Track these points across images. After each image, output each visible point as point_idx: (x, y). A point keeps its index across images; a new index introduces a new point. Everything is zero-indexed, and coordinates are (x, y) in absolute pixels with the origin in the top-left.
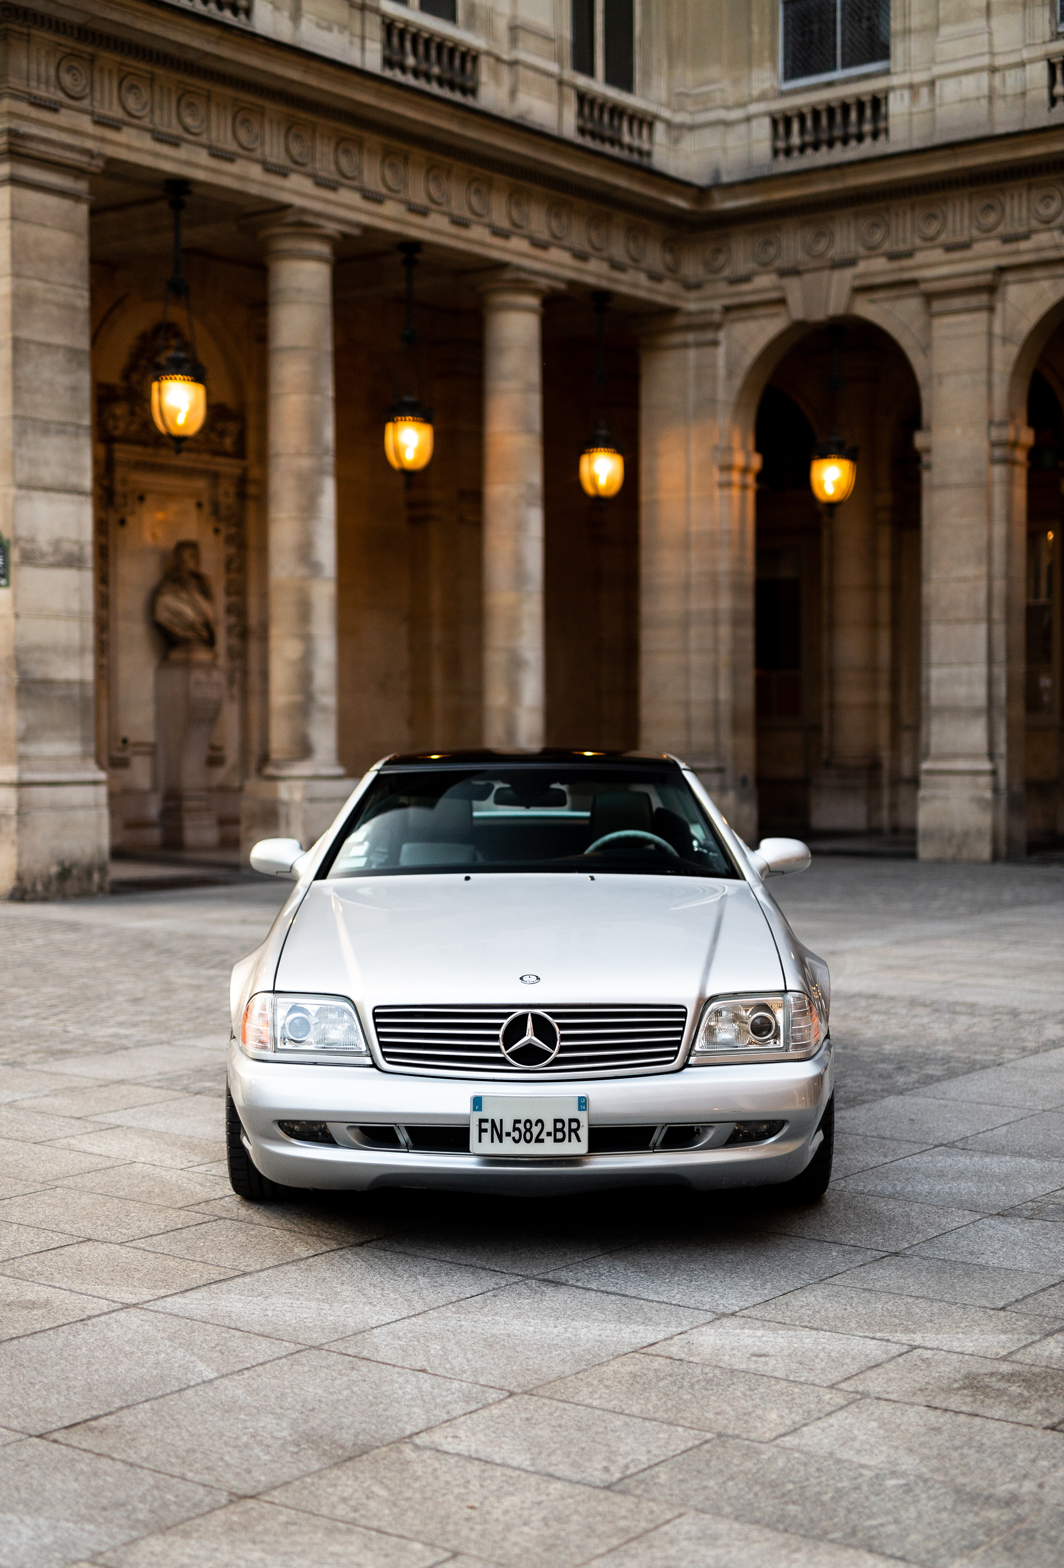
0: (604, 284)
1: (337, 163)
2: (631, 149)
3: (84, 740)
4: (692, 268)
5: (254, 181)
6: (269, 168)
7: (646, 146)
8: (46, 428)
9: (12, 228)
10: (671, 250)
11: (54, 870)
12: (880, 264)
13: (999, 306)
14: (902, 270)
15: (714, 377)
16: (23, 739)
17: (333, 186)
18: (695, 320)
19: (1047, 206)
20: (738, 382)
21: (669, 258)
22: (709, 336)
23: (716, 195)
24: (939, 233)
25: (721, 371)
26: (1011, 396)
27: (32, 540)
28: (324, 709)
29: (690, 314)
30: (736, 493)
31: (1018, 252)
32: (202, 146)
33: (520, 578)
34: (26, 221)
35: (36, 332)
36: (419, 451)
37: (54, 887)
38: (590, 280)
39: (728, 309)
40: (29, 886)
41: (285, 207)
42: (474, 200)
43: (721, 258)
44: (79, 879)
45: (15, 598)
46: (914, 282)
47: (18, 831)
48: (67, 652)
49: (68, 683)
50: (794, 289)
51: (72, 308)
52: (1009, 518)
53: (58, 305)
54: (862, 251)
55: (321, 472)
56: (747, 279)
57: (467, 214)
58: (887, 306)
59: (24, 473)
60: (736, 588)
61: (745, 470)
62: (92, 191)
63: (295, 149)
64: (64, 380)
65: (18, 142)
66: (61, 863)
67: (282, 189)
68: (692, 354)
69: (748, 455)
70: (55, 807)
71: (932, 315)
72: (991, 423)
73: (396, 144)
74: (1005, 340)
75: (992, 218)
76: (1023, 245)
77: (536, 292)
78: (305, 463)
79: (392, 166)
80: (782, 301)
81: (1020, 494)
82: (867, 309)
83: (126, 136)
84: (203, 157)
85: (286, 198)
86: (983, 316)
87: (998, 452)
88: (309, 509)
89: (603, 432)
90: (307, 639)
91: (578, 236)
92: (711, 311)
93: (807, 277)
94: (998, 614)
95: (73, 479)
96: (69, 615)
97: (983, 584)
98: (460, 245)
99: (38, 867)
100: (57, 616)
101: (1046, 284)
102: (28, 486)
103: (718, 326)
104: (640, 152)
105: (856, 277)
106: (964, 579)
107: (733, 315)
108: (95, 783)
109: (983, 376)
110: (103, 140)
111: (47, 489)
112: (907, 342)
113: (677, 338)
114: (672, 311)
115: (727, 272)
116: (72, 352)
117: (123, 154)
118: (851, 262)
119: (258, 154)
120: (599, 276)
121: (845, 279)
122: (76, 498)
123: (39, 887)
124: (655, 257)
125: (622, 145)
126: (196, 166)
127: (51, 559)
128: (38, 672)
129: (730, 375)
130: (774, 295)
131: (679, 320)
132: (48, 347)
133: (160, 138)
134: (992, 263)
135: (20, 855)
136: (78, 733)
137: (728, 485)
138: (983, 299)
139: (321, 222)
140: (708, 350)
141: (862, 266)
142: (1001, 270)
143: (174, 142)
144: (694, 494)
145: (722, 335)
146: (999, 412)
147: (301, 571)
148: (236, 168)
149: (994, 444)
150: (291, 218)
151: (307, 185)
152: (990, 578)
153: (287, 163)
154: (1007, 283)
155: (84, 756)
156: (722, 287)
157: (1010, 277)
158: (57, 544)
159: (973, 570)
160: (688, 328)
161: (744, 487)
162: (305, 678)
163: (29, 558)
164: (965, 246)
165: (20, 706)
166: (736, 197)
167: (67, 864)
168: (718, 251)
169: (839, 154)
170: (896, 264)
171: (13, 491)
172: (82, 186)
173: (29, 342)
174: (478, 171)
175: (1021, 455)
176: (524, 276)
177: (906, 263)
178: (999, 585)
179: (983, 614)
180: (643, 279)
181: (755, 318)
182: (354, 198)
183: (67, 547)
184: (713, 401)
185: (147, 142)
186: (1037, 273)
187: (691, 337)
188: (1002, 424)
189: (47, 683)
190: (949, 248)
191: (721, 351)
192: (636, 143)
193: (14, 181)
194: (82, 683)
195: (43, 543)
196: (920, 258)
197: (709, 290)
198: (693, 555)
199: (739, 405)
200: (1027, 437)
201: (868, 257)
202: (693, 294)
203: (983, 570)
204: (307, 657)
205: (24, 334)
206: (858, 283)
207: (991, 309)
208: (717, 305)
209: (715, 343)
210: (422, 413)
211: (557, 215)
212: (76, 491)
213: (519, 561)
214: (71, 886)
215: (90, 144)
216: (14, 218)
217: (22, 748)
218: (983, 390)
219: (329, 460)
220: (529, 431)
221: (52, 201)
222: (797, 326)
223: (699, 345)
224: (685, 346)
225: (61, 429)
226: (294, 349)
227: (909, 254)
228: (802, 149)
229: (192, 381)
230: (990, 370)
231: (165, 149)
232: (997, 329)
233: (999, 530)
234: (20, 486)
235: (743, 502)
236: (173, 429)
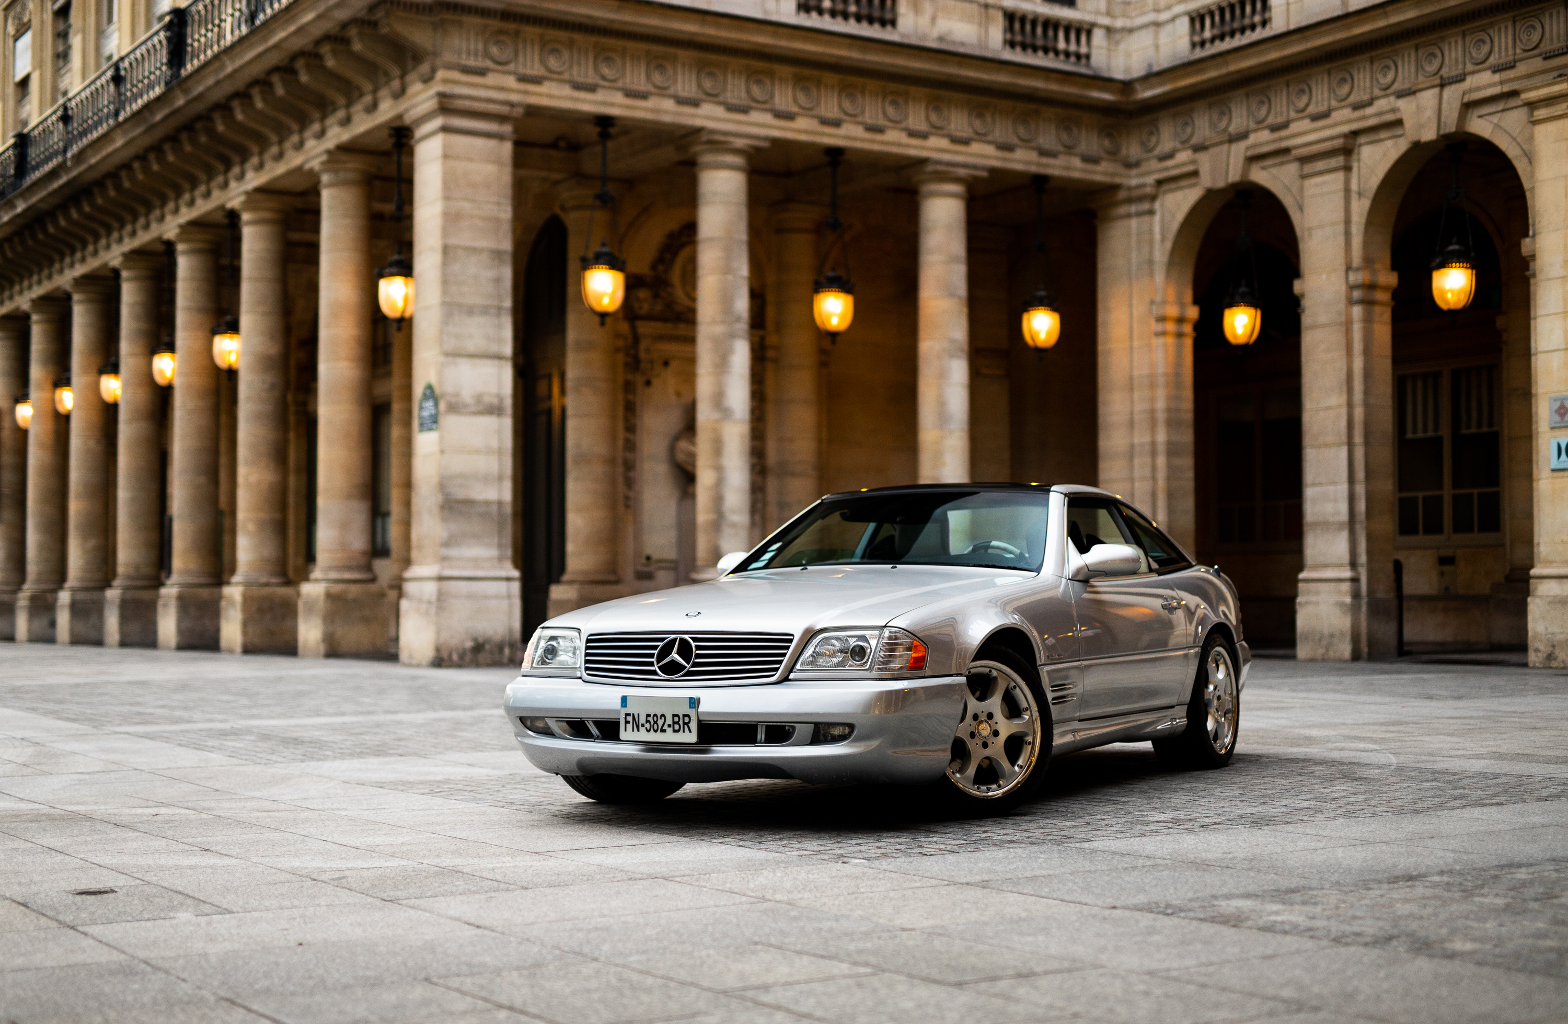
0: (1033, 169)
1: (748, 92)
2: (1067, 54)
3: (500, 546)
4: (1133, 150)
5: (666, 112)
6: (681, 101)
7: (1083, 50)
8: (470, 311)
9: (444, 164)
10: (1110, 135)
11: (469, 644)
12: (1265, 135)
13: (1355, 165)
14: (1281, 139)
15: (1151, 242)
16: (447, 544)
17: (745, 110)
18: (1135, 193)
19: (1385, 75)
20: (1169, 244)
21: (1107, 143)
22: (1146, 206)
23: (1138, 86)
24: (1307, 105)
25: (1157, 236)
26: (1366, 244)
27: (457, 395)
28: (734, 525)
29: (1129, 188)
30: (1170, 340)
31: (1364, 118)
32: (618, 89)
33: (943, 418)
34: (456, 158)
35: (464, 239)
36: (842, 317)
37: (468, 657)
38: (1019, 167)
39: (1160, 183)
40: (445, 655)
41: (699, 130)
42: (891, 111)
43: (1154, 140)
44: (491, 652)
45: (441, 439)
46: (1286, 151)
47: (437, 614)
48: (486, 479)
49: (487, 503)
50: (1205, 161)
51: (498, 220)
52: (1367, 352)
53: (484, 219)
54: (1252, 125)
55: (732, 336)
56: (1171, 156)
57: (882, 122)
58: (1274, 171)
59: (450, 345)
60: (1172, 423)
61: (1180, 320)
62: (516, 130)
63: (708, 84)
64: (490, 274)
65: (446, 100)
66: (475, 640)
67: (694, 116)
68: (1134, 222)
69: (1182, 305)
70: (470, 596)
71: (1304, 177)
72: (1349, 268)
73: (806, 72)
74: (1360, 194)
75: (1345, 89)
76: (1369, 111)
77: (957, 180)
78: (719, 329)
79: (805, 89)
80: (1195, 174)
81: (1383, 332)
82: (1261, 176)
83: (546, 88)
84: (619, 98)
85: (698, 122)
86: (1340, 175)
87: (1357, 294)
88: (722, 364)
89: (1042, 293)
90: (719, 469)
91: (1002, 130)
92: (1144, 186)
93: (1212, 151)
94: (1358, 438)
95: (494, 348)
96: (489, 451)
97: (1344, 411)
98: (876, 147)
99: (454, 642)
100: (477, 452)
101: (1389, 143)
102: (455, 355)
103: (1153, 198)
104: (1078, 56)
105: (1248, 148)
106: (1329, 408)
107: (1165, 187)
108: (508, 579)
109: (1341, 228)
110: (526, 92)
111: (471, 356)
112: (1288, 201)
113: (1123, 210)
114: (1115, 188)
115: (1157, 152)
116: (497, 254)
117: (545, 102)
118: (1244, 136)
119: (671, 91)
120: (1028, 163)
121: (1239, 151)
122: (496, 362)
123: (455, 657)
124: (1090, 142)
125: (1057, 53)
126: (612, 105)
127: (473, 409)
128: (460, 494)
129: (1163, 239)
130: (1190, 168)
131: (1122, 194)
132: (474, 250)
133: (577, 86)
134: (1346, 129)
135: (438, 632)
136: (496, 540)
137: (1163, 334)
138: (1339, 161)
139: (730, 139)
140: (1146, 219)
141: (1253, 139)
142: (1355, 134)
143: (592, 88)
144: (1136, 343)
145: (1157, 205)
146: (1357, 257)
147: (716, 415)
148: (651, 103)
149: (1352, 288)
150: (704, 137)
151: (720, 111)
152: (1350, 405)
153: (702, 96)
154: (1360, 145)
155: (500, 559)
156: (1154, 164)
157: (1362, 139)
158: (479, 398)
159: (1338, 400)
160: (1129, 201)
161: (1180, 335)
162: (718, 501)
163: (454, 408)
164: (1326, 115)
165: (444, 520)
166: (1152, 87)
167: (480, 640)
168: (1151, 133)
169: (1239, 41)
170: (1276, 135)
171: (442, 359)
172: (507, 129)
173: (457, 247)
174: (892, 86)
175: (1383, 296)
176: (940, 168)
177: (1283, 133)
178: (1359, 412)
179: (1344, 439)
180: (1077, 162)
181: (1180, 188)
182: (767, 118)
183: (488, 400)
184: (1151, 262)
185: (567, 91)
186: (1383, 135)
187: (1133, 208)
188: (1358, 269)
189: (469, 503)
190: (1315, 118)
191: (1157, 218)
192: (1073, 47)
193: (445, 129)
194: (500, 503)
195: (467, 396)
196: (1294, 127)
197: (1145, 167)
198: (1136, 395)
199: (1171, 264)
200: (1390, 279)
201: (1256, 130)
202: (1134, 172)
203: (1343, 399)
204: (719, 483)
205: (453, 241)
206: (1250, 153)
207: (1347, 169)
208: (1150, 180)
209: (1151, 212)
210: (842, 285)
211: (980, 115)
212: (499, 357)
213: (942, 404)
214: (482, 657)
215: (514, 98)
216: (446, 156)
217: (445, 552)
218: (1341, 240)
219: (743, 326)
220: (952, 295)
221: (479, 142)
222: (1210, 194)
223: (1139, 214)
224: (1129, 216)
225: (484, 310)
226: (711, 239)
227: (1285, 126)
228: (1213, 40)
229: (610, 269)
230: (1348, 222)
231: (583, 95)
232: (1354, 186)
233: (1358, 363)
234: (447, 354)
235: (1179, 349)
236: (598, 308)
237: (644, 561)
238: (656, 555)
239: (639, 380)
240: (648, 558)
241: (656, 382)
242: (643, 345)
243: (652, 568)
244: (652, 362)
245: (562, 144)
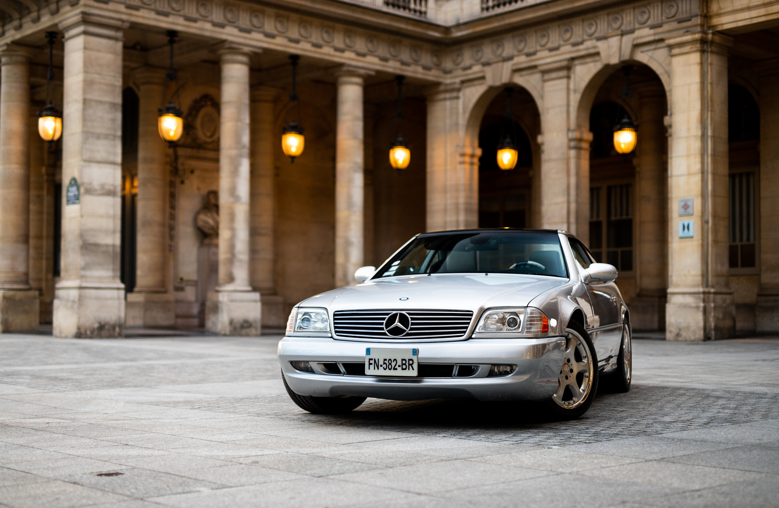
0: (398, 72)
1: (251, 21)
2: (415, 11)
3: (114, 270)
4: (448, 64)
5: (207, 30)
6: (215, 25)
7: (423, 9)
8: (98, 137)
9: (84, 52)
10: (436, 56)
11: (96, 325)
12: (523, 58)
13: (572, 76)
14: (532, 61)
15: (457, 114)
16: (84, 268)
17: (248, 31)
18: (449, 87)
19: (590, 29)
20: (467, 115)
21: (435, 60)
22: (455, 94)
23: (453, 30)
24: (547, 43)
25: (461, 110)
26: (578, 117)
27: (91, 184)
28: (241, 261)
29: (446, 85)
30: (467, 167)
31: (578, 51)
32: (180, 16)
33: (350, 205)
34: (92, 49)
35: (95, 95)
36: (298, 148)
37: (96, 333)
38: (390, 70)
39: (463, 82)
40: (83, 331)
41: (223, 41)
42: (325, 36)
43: (460, 59)
44: (109, 330)
45: (81, 209)
46: (535, 67)
47: (79, 308)
48: (106, 232)
49: (107, 246)
50: (489, 72)
51: (113, 86)
52: (578, 174)
53: (106, 85)
54: (516, 53)
55: (241, 156)
56: (469, 68)
57: (321, 42)
58: (527, 77)
59: (87, 155)
60: (468, 211)
61: (472, 156)
62: (124, 36)
63: (229, 16)
64: (108, 116)
65: (87, 16)
66: (100, 323)
67: (221, 33)
68: (448, 103)
69: (473, 148)
70: (97, 298)
71: (544, 81)
72: (569, 130)
73: (282, 12)
74: (575, 91)
75: (568, 35)
76: (581, 47)
77: (359, 76)
78: (233, 152)
79: (281, 22)
80: (483, 78)
81: (585, 164)
82: (520, 80)
83: (142, 13)
84: (181, 21)
85: (224, 37)
86: (564, 81)
87: (573, 144)
88: (235, 172)
89: (400, 139)
90: (233, 229)
91: (383, 50)
92: (454, 83)
93: (494, 66)
94: (573, 220)
95: (111, 158)
96: (108, 216)
97: (565, 206)
98: (317, 56)
99: (88, 324)
100: (101, 216)
101: (591, 65)
102: (90, 161)
103: (459, 90)
104: (421, 12)
105: (514, 65)
106: (557, 204)
107: (465, 85)
108: (118, 289)
109: (565, 109)
110: (130, 15)
111: (98, 162)
112: (535, 94)
113: (442, 96)
114: (437, 84)
115: (462, 65)
116: (113, 105)
117: (141, 21)
118: (510, 58)
119: (209, 19)
120: (395, 68)
121: (508, 67)
122: (112, 166)
123: (88, 333)
124: (427, 59)
125: (410, 10)
126: (178, 24)
127: (99, 192)
128: (92, 240)
129: (464, 112)
130: (480, 75)
131: (442, 88)
132: (101, 102)
133: (159, 13)
134: (568, 56)
135: (79, 318)
136: (111, 267)
137: (463, 163)
138: (564, 73)
139: (241, 47)
140: (455, 101)
141: (516, 60)
142: (573, 59)
143: (166, 15)
144: (449, 167)
145: (461, 94)
146: (573, 124)
147: (231, 200)
148: (199, 24)
149: (570, 140)
150: (227, 45)
151: (235, 31)
152: (569, 202)
153: (225, 22)
154: (576, 65)
155: (114, 277)
156: (460, 72)
157: (577, 62)
158: (103, 186)
159: (562, 199)
160: (446, 91)
161: (472, 164)
162: (232, 247)
163: (89, 191)
164: (557, 49)
165: (83, 255)
166: (461, 30)
167: (103, 323)
168: (458, 56)
169: (508, 8)
170: (530, 58)
171: (82, 163)
172: (120, 34)
173: (91, 100)
174: (327, 23)
175: (586, 145)
176: (351, 69)
177: (533, 57)
178: (573, 206)
179: (565, 220)
180: (420, 69)
181: (474, 85)
182: (260, 36)
183: (108, 187)
184: (457, 124)
185: (153, 15)
186: (588, 60)
187: (448, 95)
188: (574, 131)
189: (97, 245)
190: (551, 50)
191: (461, 101)
192: (418, 8)
193: (85, 33)
194: (114, 246)
195: (96, 185)
196: (539, 55)
197: (455, 74)
198: (448, 195)
199: (469, 125)
200: (589, 136)
201: (518, 56)
202: (449, 76)
203: (565, 199)
204: (233, 238)
205: (89, 97)
206: (514, 68)
207: (568, 77)
208: (458, 80)
209: (458, 98)
210: (298, 130)
211: (371, 41)
212: (113, 163)
213: (349, 197)
214: (103, 333)
215: (124, 17)
216: (85, 48)
217: (83, 273)
218: (565, 115)
219: (246, 151)
220: (355, 138)
221: (104, 41)
222: (491, 89)
223: (451, 99)
224: (445, 99)
225: (106, 137)
226: (229, 102)
227: (534, 53)
228: (493, 7)
229: (175, 116)
230: (568, 105)
231: (162, 18)
232: (572, 87)
233: (573, 180)
234: (85, 161)
235: (471, 171)
236: (168, 138)
237: (179, 280)
238: (186, 277)
239: (178, 180)
240: (182, 279)
241: (187, 182)
242: (180, 161)
243: (183, 285)
244: (184, 170)
245: (138, 47)
